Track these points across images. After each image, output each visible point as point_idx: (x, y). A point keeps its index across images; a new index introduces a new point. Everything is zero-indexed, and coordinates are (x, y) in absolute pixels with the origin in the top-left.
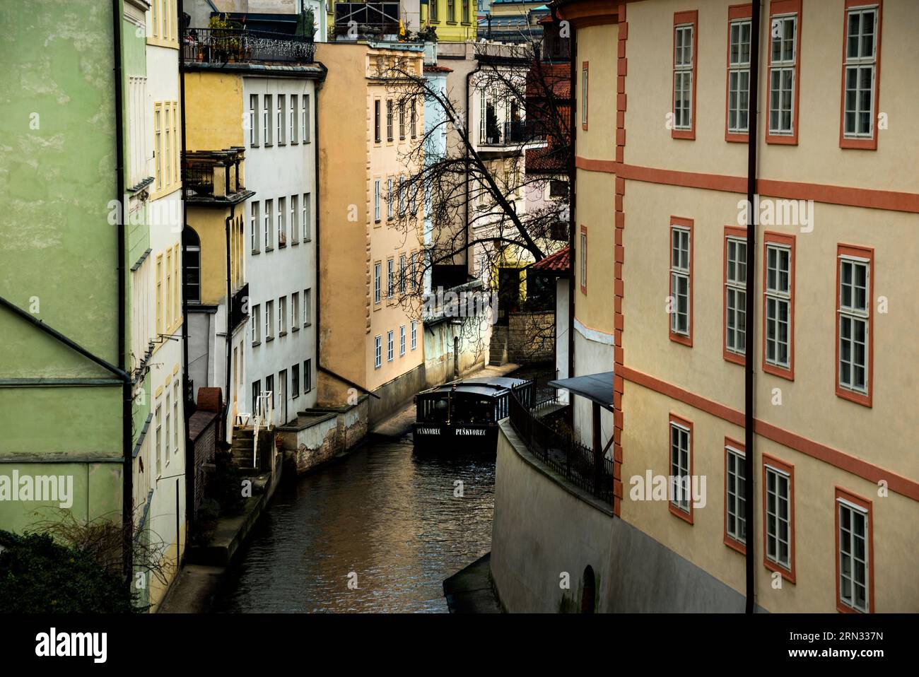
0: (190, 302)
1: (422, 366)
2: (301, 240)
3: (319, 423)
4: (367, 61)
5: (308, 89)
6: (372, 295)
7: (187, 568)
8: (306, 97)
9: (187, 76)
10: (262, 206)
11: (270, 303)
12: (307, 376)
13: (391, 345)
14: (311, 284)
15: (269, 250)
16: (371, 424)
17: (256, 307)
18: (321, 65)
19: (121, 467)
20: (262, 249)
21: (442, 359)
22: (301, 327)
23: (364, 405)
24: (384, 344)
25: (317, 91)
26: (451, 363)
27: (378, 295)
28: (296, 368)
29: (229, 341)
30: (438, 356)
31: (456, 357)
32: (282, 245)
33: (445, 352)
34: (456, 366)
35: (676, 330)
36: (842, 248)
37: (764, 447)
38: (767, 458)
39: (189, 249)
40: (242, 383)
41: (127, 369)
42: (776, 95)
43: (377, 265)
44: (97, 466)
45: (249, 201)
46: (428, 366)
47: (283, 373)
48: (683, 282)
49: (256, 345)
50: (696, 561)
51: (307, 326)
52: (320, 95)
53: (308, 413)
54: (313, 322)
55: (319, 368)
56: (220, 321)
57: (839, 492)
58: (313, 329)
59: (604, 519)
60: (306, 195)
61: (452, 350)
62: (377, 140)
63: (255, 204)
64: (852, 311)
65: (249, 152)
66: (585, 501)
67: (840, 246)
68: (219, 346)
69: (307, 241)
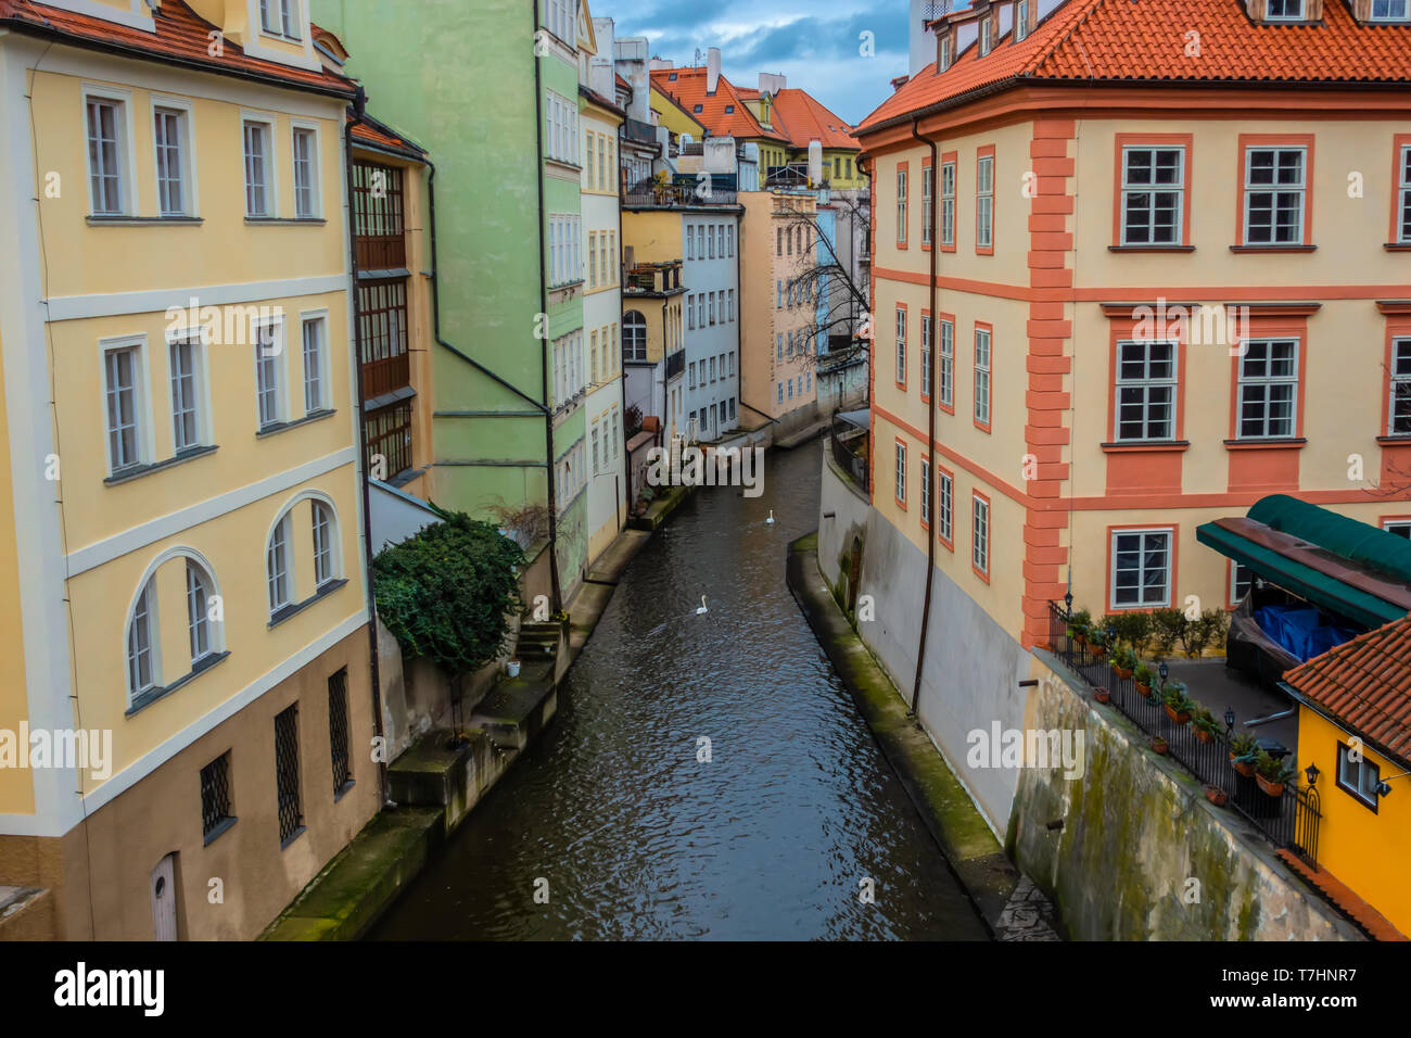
0: (626, 361)
1: (815, 402)
2: (727, 319)
3: (734, 439)
4: (772, 202)
5: (732, 221)
6: (775, 355)
7: (627, 532)
8: (730, 226)
9: (623, 214)
10: (697, 298)
11: (703, 361)
12: (732, 408)
13: (790, 388)
14: (735, 348)
15: (702, 327)
16: (775, 439)
17: (692, 364)
18: (742, 206)
19: (546, 469)
20: (697, 325)
21: (830, 397)
22: (727, 376)
23: (769, 427)
24: (785, 387)
25: (739, 222)
26: (837, 398)
27: (780, 356)
28: (723, 403)
29: (666, 387)
30: (827, 395)
31: (841, 396)
32: (712, 323)
33: (833, 392)
34: (841, 402)
35: (899, 381)
36: (977, 323)
37: (940, 460)
38: (941, 468)
39: (625, 326)
40: (680, 412)
41: (549, 406)
42: (945, 217)
43: (780, 335)
44: (530, 469)
45: (686, 294)
46: (819, 401)
47: (714, 406)
48: (901, 346)
49: (692, 388)
50: (907, 536)
51: (731, 376)
52: (741, 225)
53: (731, 432)
54: (737, 373)
55: (740, 402)
56: (659, 373)
57: (975, 491)
58: (736, 378)
59: (865, 506)
60: (731, 291)
61: (838, 390)
62: (780, 255)
63: (691, 297)
64: (981, 366)
65: (686, 263)
66: (857, 495)
67: (977, 322)
68: (659, 389)
69: (731, 320)
